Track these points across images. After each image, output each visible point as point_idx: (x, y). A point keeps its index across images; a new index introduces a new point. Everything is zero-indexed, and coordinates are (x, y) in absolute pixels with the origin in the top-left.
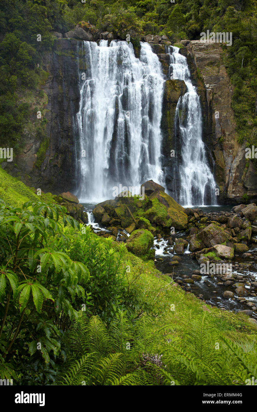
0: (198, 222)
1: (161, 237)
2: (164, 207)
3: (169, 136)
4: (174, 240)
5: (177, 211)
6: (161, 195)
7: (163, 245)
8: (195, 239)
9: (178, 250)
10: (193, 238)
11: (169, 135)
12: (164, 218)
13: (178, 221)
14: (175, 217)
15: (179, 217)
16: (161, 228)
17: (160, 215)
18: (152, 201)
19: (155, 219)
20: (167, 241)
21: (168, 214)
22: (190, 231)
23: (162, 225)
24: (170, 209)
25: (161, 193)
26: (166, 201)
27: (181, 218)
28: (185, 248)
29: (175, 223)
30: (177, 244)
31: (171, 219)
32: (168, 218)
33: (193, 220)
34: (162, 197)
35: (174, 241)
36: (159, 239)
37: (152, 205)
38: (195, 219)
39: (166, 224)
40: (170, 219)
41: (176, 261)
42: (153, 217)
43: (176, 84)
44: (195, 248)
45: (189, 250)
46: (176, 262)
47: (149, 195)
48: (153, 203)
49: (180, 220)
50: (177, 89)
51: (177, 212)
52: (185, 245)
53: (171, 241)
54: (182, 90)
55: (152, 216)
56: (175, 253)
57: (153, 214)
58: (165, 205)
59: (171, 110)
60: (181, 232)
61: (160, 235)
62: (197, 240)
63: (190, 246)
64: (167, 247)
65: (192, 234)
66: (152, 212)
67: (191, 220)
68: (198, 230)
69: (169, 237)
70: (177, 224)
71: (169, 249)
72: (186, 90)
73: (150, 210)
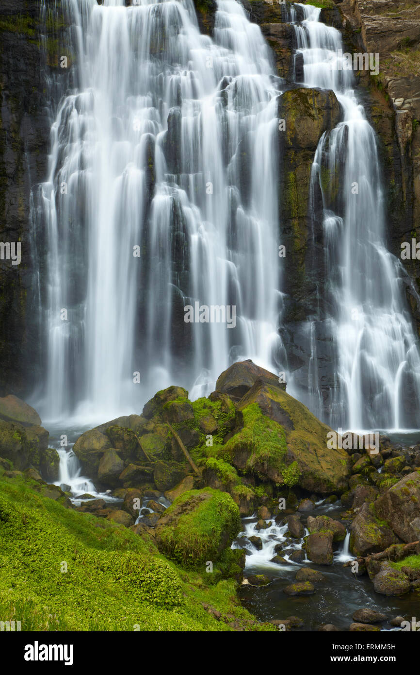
0: (380, 471)
1: (269, 515)
2: (276, 428)
3: (296, 240)
4: (306, 522)
5: (316, 441)
6: (269, 395)
7: (272, 537)
8: (366, 518)
9: (316, 550)
10: (360, 517)
11: (296, 237)
12: (276, 461)
13: (317, 467)
14: (311, 457)
15: (323, 456)
16: (271, 491)
17: (266, 449)
18: (245, 411)
19: (251, 462)
20: (286, 527)
21: (290, 447)
22: (353, 497)
23: (272, 482)
24: (294, 434)
25: (268, 389)
26: (283, 412)
27: (328, 459)
28: (337, 545)
29: (311, 474)
30: (315, 532)
31: (299, 461)
32: (288, 459)
33: (364, 467)
34: (272, 401)
35: (305, 524)
36: (261, 522)
37: (242, 425)
38: (371, 463)
39: (283, 478)
40: (295, 463)
41: (307, 583)
42: (247, 458)
43: (310, 101)
44: (365, 543)
45: (351, 552)
46: (307, 586)
47: (238, 400)
48: (246, 419)
49: (324, 464)
50: (313, 112)
51: (316, 444)
52: (336, 536)
53: (297, 527)
54: (329, 114)
55: (244, 455)
56: (307, 561)
57: (245, 449)
58: (281, 423)
59: (300, 169)
60: (329, 500)
61: (266, 509)
62: (374, 521)
63: (353, 538)
64: (285, 544)
65: (358, 506)
66: (241, 443)
67: (358, 466)
68: (376, 491)
69: (291, 514)
70: (315, 478)
71: (288, 548)
72: (341, 117)
73: (237, 438)
